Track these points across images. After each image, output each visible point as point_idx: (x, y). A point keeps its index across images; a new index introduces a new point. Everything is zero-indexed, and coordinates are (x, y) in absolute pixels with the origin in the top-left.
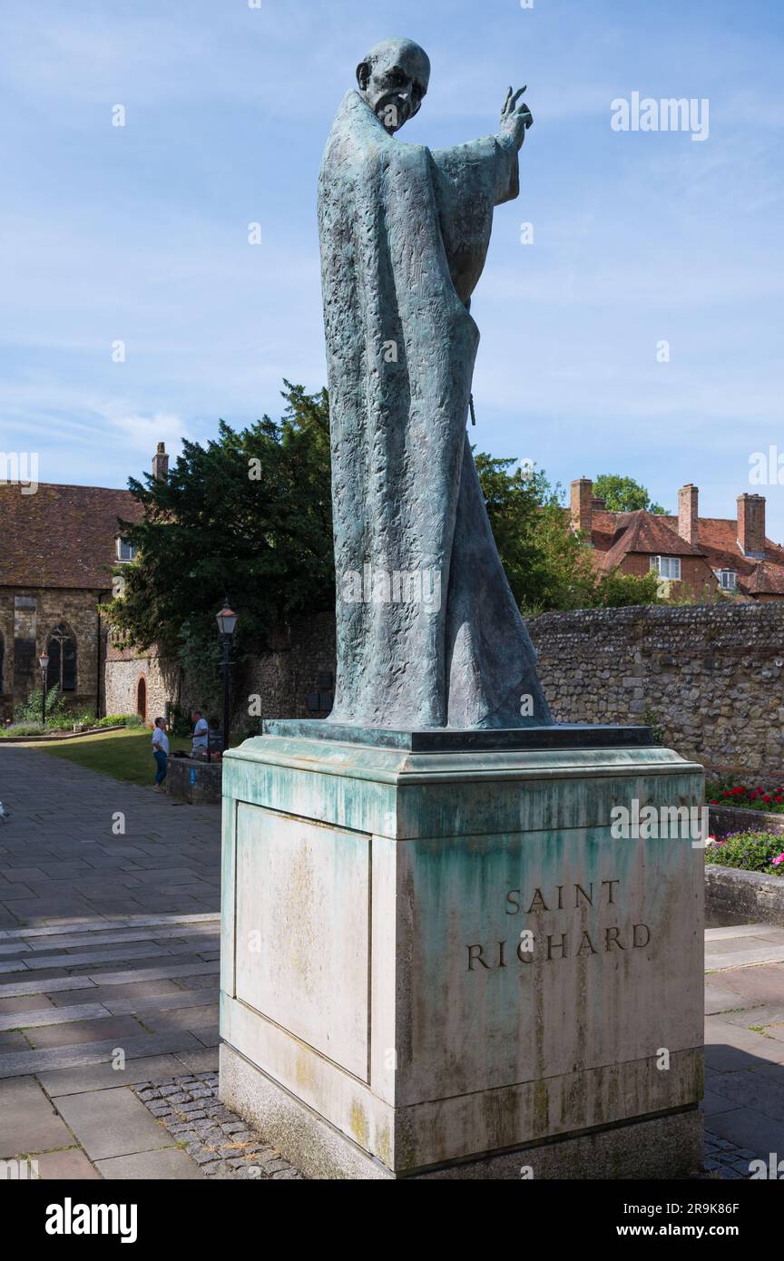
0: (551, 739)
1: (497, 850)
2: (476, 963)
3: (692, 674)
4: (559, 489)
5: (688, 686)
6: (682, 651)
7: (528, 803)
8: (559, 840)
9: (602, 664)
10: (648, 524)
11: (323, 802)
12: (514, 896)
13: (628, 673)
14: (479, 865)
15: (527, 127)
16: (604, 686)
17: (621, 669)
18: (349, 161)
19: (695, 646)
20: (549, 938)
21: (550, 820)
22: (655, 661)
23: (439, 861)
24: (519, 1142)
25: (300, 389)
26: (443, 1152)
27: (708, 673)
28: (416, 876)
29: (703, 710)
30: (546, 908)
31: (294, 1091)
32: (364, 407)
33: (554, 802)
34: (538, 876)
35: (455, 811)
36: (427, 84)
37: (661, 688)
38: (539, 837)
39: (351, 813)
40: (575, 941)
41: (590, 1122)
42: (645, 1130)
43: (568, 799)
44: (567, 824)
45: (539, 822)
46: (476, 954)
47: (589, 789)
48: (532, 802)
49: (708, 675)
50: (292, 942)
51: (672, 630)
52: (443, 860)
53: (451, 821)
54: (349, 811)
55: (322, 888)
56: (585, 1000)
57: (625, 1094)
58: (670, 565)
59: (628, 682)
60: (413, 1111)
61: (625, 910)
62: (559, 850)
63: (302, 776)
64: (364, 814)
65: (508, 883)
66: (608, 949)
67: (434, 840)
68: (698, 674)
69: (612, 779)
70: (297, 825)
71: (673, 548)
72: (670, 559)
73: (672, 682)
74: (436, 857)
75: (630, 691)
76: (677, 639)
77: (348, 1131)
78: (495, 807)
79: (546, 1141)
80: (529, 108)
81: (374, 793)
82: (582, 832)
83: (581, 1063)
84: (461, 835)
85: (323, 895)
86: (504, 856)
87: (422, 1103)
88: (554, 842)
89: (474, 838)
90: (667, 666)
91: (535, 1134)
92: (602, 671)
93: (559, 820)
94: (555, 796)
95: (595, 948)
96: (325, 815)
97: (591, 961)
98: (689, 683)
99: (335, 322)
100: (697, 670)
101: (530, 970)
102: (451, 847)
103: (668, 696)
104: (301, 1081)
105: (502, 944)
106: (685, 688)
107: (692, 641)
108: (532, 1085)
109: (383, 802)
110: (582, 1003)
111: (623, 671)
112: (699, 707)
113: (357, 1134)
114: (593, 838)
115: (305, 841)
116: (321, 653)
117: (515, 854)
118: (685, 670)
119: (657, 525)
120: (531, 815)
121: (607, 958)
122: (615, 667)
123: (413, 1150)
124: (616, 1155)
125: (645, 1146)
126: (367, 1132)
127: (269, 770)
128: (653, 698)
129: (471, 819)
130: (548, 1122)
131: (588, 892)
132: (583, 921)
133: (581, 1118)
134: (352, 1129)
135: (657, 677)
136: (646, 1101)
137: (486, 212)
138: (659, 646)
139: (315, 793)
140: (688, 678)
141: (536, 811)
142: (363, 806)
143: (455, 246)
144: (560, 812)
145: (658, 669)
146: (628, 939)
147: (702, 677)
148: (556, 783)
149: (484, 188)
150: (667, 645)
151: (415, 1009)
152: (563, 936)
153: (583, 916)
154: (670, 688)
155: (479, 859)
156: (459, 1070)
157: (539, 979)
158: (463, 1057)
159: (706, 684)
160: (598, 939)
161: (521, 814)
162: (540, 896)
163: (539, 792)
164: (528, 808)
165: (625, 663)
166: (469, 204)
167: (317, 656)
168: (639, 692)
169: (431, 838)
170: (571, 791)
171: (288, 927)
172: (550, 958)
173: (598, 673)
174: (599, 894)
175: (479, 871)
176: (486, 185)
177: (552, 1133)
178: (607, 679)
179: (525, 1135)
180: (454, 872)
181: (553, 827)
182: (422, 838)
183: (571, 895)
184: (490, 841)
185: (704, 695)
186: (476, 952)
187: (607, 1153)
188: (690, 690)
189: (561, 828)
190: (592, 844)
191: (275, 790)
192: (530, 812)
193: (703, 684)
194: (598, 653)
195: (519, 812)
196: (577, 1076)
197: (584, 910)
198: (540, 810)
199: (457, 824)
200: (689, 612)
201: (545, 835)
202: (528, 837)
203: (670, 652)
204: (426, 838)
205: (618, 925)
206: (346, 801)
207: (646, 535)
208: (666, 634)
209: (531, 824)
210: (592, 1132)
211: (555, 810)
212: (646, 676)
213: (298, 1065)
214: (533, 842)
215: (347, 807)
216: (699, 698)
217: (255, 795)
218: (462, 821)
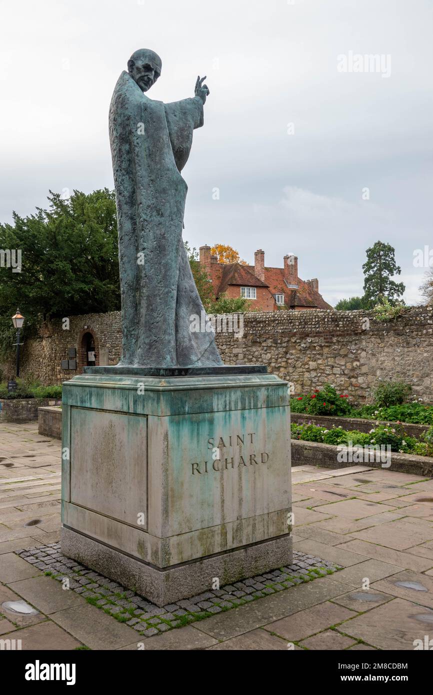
0: (224, 371)
1: (204, 420)
2: (195, 471)
3: (267, 346)
4: (195, 251)
5: (265, 352)
6: (262, 335)
7: (216, 399)
8: (230, 415)
9: (222, 342)
10: (240, 270)
11: (121, 402)
12: (211, 441)
13: (235, 346)
14: (196, 427)
15: (207, 95)
16: (223, 353)
17: (232, 344)
18: (127, 106)
19: (268, 332)
20: (226, 459)
21: (226, 406)
22: (249, 340)
23: (179, 426)
24: (215, 553)
25: (58, 196)
26: (182, 558)
27: (275, 345)
28: (169, 433)
29: (273, 364)
30: (224, 446)
31: (106, 541)
32: (135, 220)
33: (227, 398)
34: (220, 431)
35: (185, 403)
36: (160, 72)
37: (252, 353)
38: (223, 414)
39: (136, 406)
40: (237, 460)
41: (244, 543)
42: (267, 546)
43: (233, 397)
44: (233, 409)
45: (221, 408)
46: (195, 468)
47: (242, 393)
48: (218, 399)
49: (275, 347)
50: (104, 470)
51: (257, 324)
52: (181, 425)
53: (184, 408)
54: (135, 405)
55: (121, 443)
56: (241, 487)
57: (259, 530)
58: (251, 291)
59: (235, 351)
60: (169, 540)
61: (258, 446)
62: (229, 420)
63: (110, 392)
64: (144, 406)
65: (208, 435)
66: (251, 464)
67: (177, 416)
68: (271, 346)
69: (251, 388)
70: (107, 415)
71: (252, 282)
72: (251, 288)
73: (258, 351)
74: (178, 423)
75: (236, 356)
76: (260, 329)
77: (136, 554)
78: (203, 401)
79: (225, 552)
80: (208, 87)
81: (149, 396)
82: (239, 412)
83: (240, 516)
84: (188, 414)
85: (122, 446)
86: (207, 423)
87: (173, 536)
88: (227, 417)
89: (193, 415)
90: (254, 343)
91: (221, 549)
92: (222, 346)
93: (229, 407)
94: (228, 396)
95: (246, 464)
96: (123, 408)
97: (244, 469)
98: (266, 351)
99: (120, 180)
100: (270, 344)
101: (218, 474)
102: (184, 419)
103: (256, 358)
104: (109, 536)
105: (206, 463)
106: (264, 354)
107: (267, 330)
108: (219, 526)
109: (154, 400)
110: (240, 489)
111: (232, 346)
112: (271, 363)
113: (141, 555)
114: (244, 415)
115: (111, 421)
116: (69, 338)
117: (211, 422)
118: (264, 344)
119: (244, 270)
120: (218, 405)
121: (251, 468)
122: (229, 343)
123: (169, 558)
124: (256, 558)
125: (268, 553)
126: (147, 552)
127: (90, 389)
128: (248, 358)
129: (193, 406)
130: (227, 543)
131: (242, 439)
132: (240, 451)
133: (241, 541)
134: (138, 553)
135: (250, 348)
136: (268, 533)
137: (189, 134)
138: (251, 332)
139: (116, 398)
140: (265, 348)
141: (220, 403)
142: (143, 403)
143: (177, 148)
144: (230, 403)
145: (250, 344)
146: (258, 459)
147: (272, 348)
148: (228, 390)
149: (188, 123)
150: (254, 332)
151: (170, 493)
152: (232, 458)
153: (240, 449)
154: (256, 353)
155: (196, 424)
156: (188, 521)
157: (222, 478)
158: (190, 515)
159: (274, 351)
160: (247, 460)
161: (214, 404)
162: (222, 440)
163: (221, 394)
164: (216, 401)
165: (234, 341)
166: (182, 130)
167: (67, 340)
168: (241, 356)
169: (176, 415)
170: (234, 393)
171: (102, 463)
172: (226, 468)
173: (220, 347)
174: (247, 439)
175: (196, 430)
176: (190, 121)
177: (228, 548)
178: (225, 349)
179: (217, 549)
180: (186, 430)
181: (227, 410)
182: (171, 415)
183: (235, 439)
184: (201, 416)
185: (273, 357)
186: (195, 466)
187: (252, 557)
188: (266, 354)
189: (230, 410)
190: (244, 417)
191: (93, 399)
192: (217, 403)
193: (272, 351)
194: (220, 336)
195: (212, 403)
196: (239, 521)
197: (241, 447)
198: (221, 402)
199: (187, 409)
200: (265, 315)
201: (224, 413)
202: (216, 414)
203: (256, 336)
204: (174, 415)
205: (255, 454)
206: (134, 401)
207: (238, 276)
208: (254, 327)
209: (218, 409)
210: (246, 547)
211: (228, 402)
212: (244, 348)
213: (108, 528)
214: (219, 416)
215: (134, 404)
216: (271, 358)
217: (82, 402)
218: (189, 407)
